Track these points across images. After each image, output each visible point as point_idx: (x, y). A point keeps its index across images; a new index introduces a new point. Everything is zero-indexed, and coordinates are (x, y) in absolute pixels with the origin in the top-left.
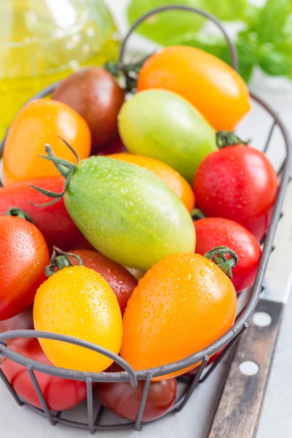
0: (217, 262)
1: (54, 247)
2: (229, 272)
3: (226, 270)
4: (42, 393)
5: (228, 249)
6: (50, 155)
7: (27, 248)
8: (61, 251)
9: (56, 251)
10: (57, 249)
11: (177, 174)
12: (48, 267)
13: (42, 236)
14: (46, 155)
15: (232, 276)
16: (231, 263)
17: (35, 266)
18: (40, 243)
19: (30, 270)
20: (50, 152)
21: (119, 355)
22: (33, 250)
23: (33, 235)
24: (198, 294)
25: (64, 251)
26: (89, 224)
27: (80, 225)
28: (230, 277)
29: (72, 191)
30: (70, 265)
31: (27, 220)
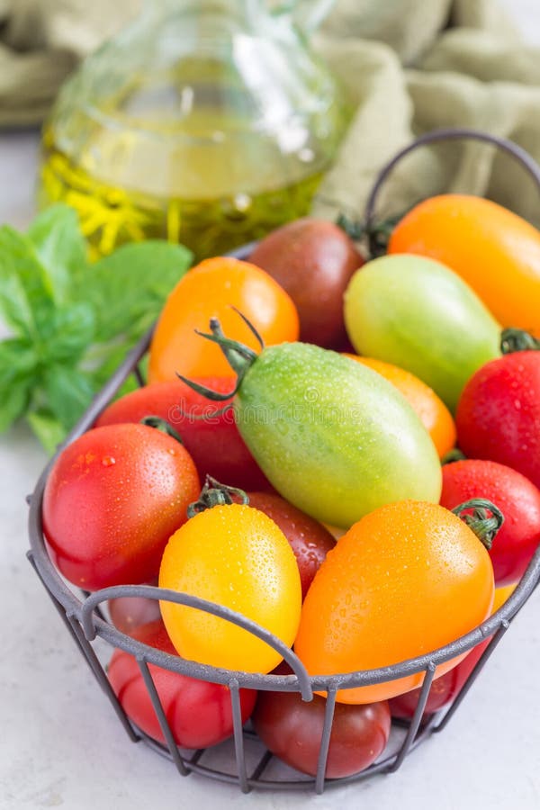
0: (470, 521)
1: (208, 476)
2: (485, 538)
3: (481, 533)
4: (163, 712)
5: (488, 502)
6: (216, 333)
7: (163, 473)
8: (218, 483)
9: (210, 483)
10: (211, 479)
11: (430, 391)
12: (192, 505)
13: (191, 461)
14: (210, 333)
15: (490, 545)
16: (491, 524)
17: (172, 504)
18: (186, 471)
19: (164, 510)
20: (217, 330)
21: (293, 649)
22: (172, 479)
23: (176, 455)
24: (425, 562)
25: (221, 483)
26: (268, 448)
27: (254, 450)
28: (487, 547)
29: (246, 392)
30: (228, 502)
31: (170, 434)
